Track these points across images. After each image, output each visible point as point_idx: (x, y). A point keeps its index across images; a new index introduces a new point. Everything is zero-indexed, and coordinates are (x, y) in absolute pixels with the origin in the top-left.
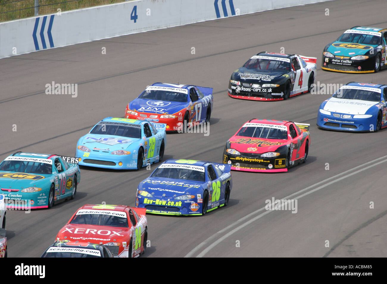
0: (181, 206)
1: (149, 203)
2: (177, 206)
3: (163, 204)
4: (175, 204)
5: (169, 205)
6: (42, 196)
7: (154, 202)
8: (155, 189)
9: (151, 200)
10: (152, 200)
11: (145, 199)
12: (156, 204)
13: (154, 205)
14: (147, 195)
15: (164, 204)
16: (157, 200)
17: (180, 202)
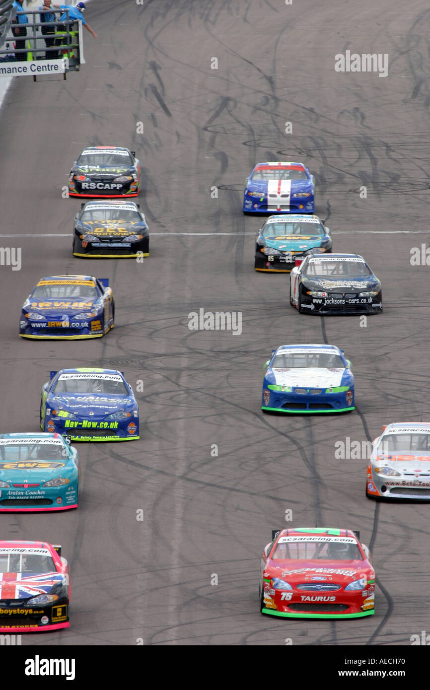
0: (117, 427)
1: (72, 426)
2: (112, 427)
3: (93, 427)
4: (109, 425)
5: (101, 427)
6: (71, 490)
7: (80, 424)
8: (76, 406)
9: (75, 422)
10: (77, 422)
11: (67, 421)
12: (83, 427)
13: (79, 428)
14: (68, 416)
15: (95, 427)
16: (84, 421)
17: (116, 422)
